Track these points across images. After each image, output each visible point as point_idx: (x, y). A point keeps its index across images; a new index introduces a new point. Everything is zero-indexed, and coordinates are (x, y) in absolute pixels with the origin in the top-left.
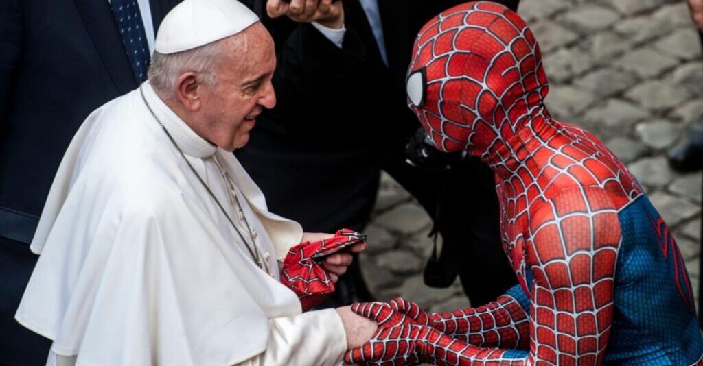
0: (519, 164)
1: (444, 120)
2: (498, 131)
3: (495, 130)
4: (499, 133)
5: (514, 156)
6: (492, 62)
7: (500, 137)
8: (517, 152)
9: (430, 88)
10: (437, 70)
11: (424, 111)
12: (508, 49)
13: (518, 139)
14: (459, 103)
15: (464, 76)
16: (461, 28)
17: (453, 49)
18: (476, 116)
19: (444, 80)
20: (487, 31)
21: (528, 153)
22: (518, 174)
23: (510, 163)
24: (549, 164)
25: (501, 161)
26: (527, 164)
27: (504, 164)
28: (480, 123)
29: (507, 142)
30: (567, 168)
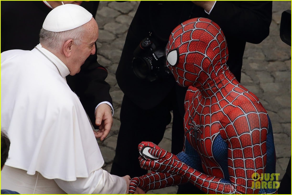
0: (218, 90)
1: (185, 71)
2: (209, 75)
3: (208, 75)
5: (216, 86)
6: (209, 44)
7: (210, 78)
8: (218, 84)
11: (176, 68)
12: (215, 38)
13: (219, 79)
15: (197, 51)
17: (191, 40)
18: (201, 70)
19: (187, 53)
20: (206, 30)
21: (223, 85)
22: (216, 95)
23: (214, 89)
24: (233, 91)
25: (209, 88)
26: (221, 90)
27: (211, 89)
28: (202, 72)
29: (214, 80)
30: (242, 93)
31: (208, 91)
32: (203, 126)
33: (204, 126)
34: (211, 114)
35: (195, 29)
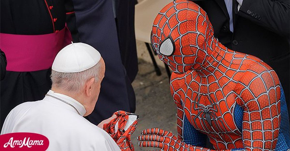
0: (219, 63)
1: (183, 56)
3: (205, 52)
4: (206, 53)
5: (215, 60)
6: (197, 21)
8: (216, 58)
9: (175, 43)
10: (175, 34)
11: (173, 56)
12: (200, 13)
13: (216, 52)
14: (189, 45)
15: (188, 32)
16: (177, 13)
17: (179, 22)
18: (198, 48)
19: (180, 37)
20: (188, 9)
21: (222, 57)
22: (218, 69)
23: (214, 64)
24: (234, 58)
25: (210, 64)
26: (222, 62)
27: (211, 65)
28: (199, 51)
29: (211, 55)
30: (245, 57)
31: (209, 68)
32: (216, 104)
33: (218, 103)
34: (221, 88)
35: (178, 12)
